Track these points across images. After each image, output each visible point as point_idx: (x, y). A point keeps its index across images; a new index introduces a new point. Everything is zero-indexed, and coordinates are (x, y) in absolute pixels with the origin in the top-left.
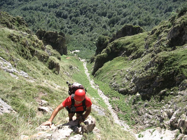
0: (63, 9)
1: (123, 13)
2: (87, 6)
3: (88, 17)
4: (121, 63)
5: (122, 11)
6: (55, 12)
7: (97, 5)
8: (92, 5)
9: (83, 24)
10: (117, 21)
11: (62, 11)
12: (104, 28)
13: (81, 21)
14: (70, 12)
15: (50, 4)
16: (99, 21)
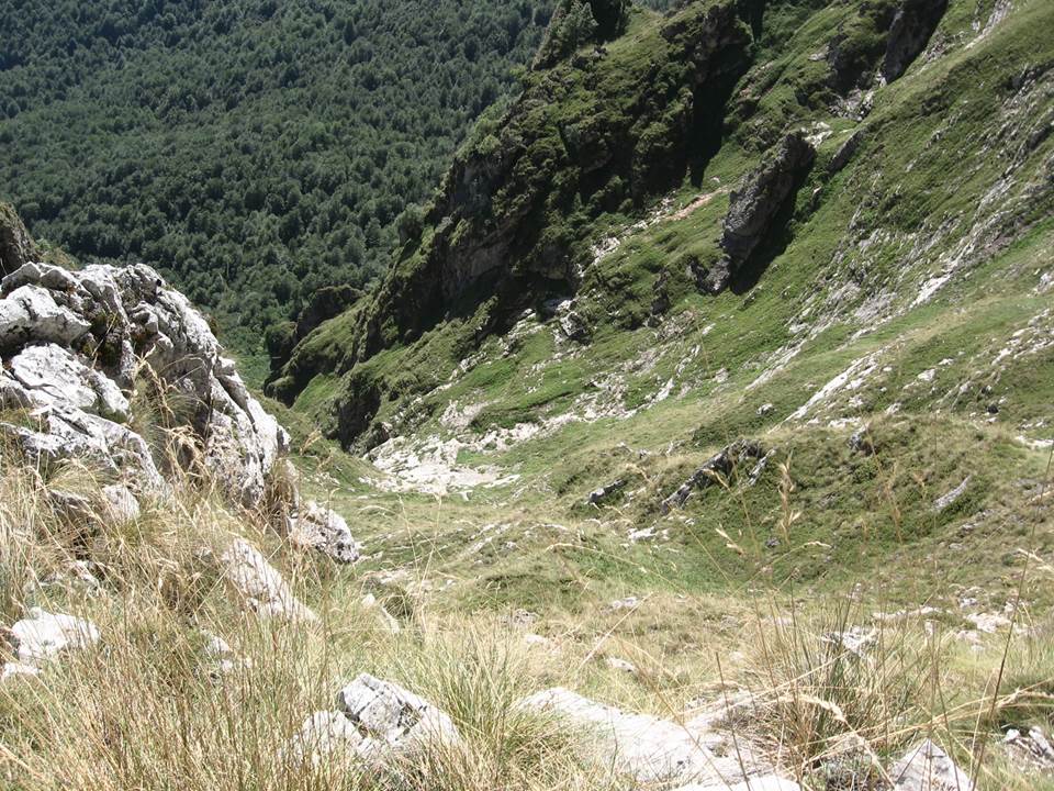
0: (93, 217)
1: (319, 180)
2: (183, 183)
3: (202, 228)
4: (324, 387)
5: (314, 173)
6: (60, 236)
7: (218, 172)
8: (198, 172)
9: (195, 263)
10: (307, 218)
11: (90, 228)
12: (272, 265)
13: (181, 251)
14: (124, 223)
15: (23, 206)
16: (248, 239)
